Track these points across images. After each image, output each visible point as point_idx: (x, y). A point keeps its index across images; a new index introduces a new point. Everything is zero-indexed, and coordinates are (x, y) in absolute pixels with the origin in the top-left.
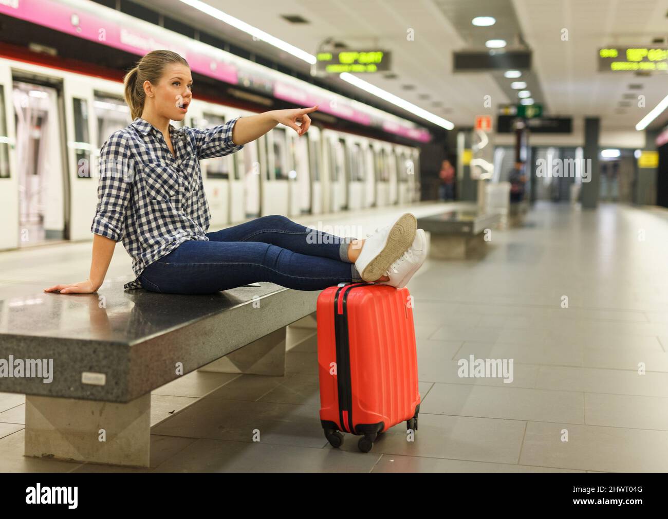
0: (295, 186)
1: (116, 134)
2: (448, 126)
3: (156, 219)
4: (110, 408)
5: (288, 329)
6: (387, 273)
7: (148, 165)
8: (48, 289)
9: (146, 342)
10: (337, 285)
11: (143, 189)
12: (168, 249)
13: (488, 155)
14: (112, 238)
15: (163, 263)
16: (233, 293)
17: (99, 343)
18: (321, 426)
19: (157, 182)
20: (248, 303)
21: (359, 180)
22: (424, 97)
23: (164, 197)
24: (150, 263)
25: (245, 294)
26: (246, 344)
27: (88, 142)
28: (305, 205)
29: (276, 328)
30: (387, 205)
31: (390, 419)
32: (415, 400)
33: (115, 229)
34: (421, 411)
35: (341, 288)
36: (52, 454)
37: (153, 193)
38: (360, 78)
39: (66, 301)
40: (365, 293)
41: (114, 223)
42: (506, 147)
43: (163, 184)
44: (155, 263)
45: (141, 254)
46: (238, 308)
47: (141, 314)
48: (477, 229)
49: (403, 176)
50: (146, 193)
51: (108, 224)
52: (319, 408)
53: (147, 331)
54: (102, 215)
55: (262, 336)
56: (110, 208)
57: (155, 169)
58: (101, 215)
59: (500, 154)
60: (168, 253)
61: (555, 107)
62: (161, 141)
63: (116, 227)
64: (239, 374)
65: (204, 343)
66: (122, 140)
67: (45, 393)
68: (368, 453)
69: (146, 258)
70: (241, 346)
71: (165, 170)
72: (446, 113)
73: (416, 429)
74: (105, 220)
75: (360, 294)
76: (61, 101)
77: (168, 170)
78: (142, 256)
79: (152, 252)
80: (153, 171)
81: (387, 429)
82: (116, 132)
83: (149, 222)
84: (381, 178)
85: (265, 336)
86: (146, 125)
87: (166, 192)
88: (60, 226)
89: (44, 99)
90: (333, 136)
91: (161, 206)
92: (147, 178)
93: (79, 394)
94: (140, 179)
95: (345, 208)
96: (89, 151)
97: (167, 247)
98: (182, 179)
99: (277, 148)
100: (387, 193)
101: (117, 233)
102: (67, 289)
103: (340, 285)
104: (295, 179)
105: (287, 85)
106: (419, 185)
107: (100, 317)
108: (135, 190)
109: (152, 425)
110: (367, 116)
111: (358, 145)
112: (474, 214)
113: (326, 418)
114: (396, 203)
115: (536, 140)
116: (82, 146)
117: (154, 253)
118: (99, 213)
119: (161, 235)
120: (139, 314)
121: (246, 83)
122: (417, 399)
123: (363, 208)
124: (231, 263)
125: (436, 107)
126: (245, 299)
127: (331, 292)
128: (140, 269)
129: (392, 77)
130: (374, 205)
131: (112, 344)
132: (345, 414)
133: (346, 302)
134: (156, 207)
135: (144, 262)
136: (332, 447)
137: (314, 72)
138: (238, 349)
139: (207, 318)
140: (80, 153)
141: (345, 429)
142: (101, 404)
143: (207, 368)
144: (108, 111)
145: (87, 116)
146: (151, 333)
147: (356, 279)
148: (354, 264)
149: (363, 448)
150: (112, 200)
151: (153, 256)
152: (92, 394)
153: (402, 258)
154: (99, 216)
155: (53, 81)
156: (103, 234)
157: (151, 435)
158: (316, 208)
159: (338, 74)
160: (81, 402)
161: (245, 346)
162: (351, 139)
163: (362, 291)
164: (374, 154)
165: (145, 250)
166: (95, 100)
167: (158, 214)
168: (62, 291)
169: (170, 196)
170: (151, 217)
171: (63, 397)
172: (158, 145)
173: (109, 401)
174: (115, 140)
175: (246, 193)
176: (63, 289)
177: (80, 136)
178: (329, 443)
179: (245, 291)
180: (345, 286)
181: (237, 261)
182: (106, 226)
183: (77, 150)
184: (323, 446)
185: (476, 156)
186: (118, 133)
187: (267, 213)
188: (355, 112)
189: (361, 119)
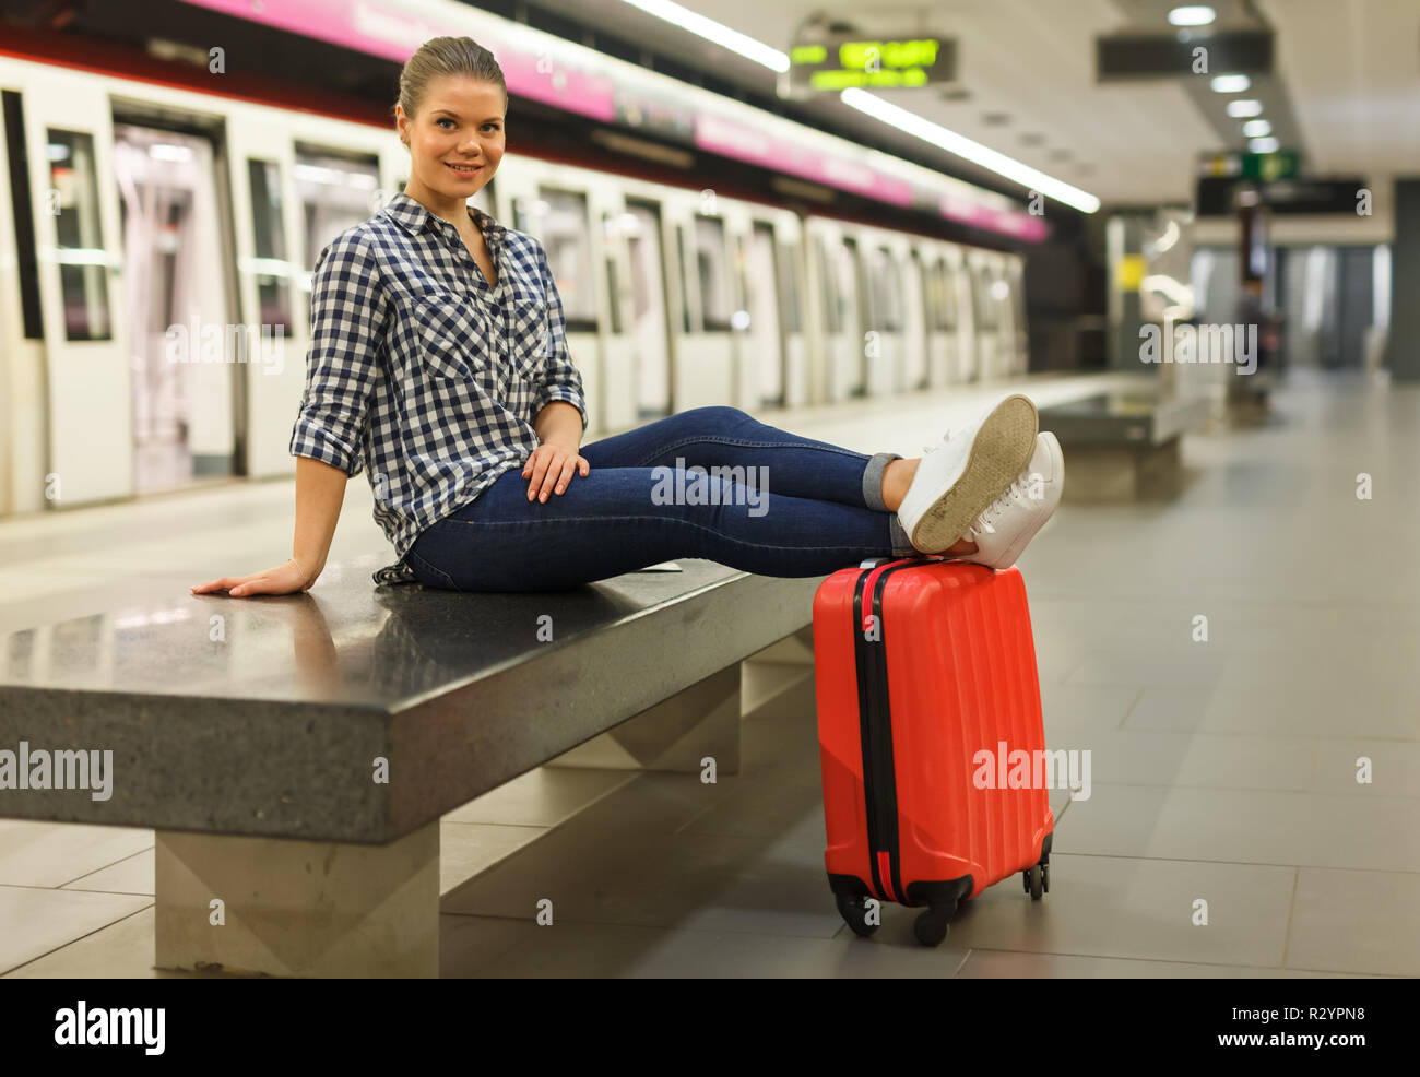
0: (746, 346)
1: (346, 235)
2: (1086, 203)
3: (442, 423)
4: (348, 856)
5: (745, 669)
6: (973, 534)
7: (424, 299)
8: (201, 587)
9: (426, 705)
10: (857, 564)
11: (414, 352)
12: (471, 489)
13: (1178, 266)
14: (332, 462)
15: (460, 522)
16: (619, 586)
17: (319, 708)
18: (828, 888)
19: (444, 336)
20: (655, 609)
21: (889, 328)
22: (1032, 140)
23: (461, 370)
24: (431, 523)
25: (646, 590)
26: (653, 703)
27: (284, 257)
28: (770, 387)
29: (721, 667)
30: (954, 382)
31: (987, 871)
32: (1041, 824)
33: (340, 442)
34: (1055, 847)
35: (868, 571)
36: (219, 962)
37: (436, 362)
38: (887, 100)
39: (243, 612)
40: (924, 582)
41: (338, 430)
42: (1216, 248)
43: (459, 342)
44: (442, 521)
45: (410, 501)
46: (633, 621)
47: (413, 640)
48: (1161, 432)
49: (988, 315)
50: (421, 362)
51: (323, 432)
52: (826, 848)
53: (427, 678)
54: (312, 415)
55: (688, 685)
56: (329, 398)
57: (439, 307)
58: (308, 414)
59: (1203, 265)
60: (472, 498)
61: (1326, 156)
62: (455, 244)
63: (345, 439)
64: (637, 770)
65: (558, 704)
66: (359, 246)
67: (200, 824)
68: (939, 948)
69: (424, 511)
70: (642, 709)
71: (461, 311)
72: (1080, 175)
73: (1046, 891)
74: (317, 425)
75: (912, 583)
76: (221, 166)
77: (469, 310)
78: (413, 508)
79: (436, 496)
80: (434, 311)
81: (981, 891)
82: (345, 232)
83: (426, 429)
84: (937, 323)
85: (695, 685)
86: (416, 211)
87: (466, 359)
88: (223, 445)
89: (182, 162)
90: (828, 231)
91: (455, 391)
92: (422, 329)
93: (277, 826)
94: (406, 331)
95: (860, 392)
96: (285, 279)
97: (469, 486)
98: (497, 333)
99: (704, 262)
100: (953, 357)
101: (345, 451)
102: (243, 586)
103: (866, 565)
104: (748, 330)
105: (724, 121)
106: (1023, 336)
107: (318, 648)
108: (395, 356)
109: (443, 891)
110: (904, 185)
111: (885, 250)
112: (1153, 399)
113: (840, 870)
114: (974, 379)
115: (1285, 230)
116: (271, 267)
117: (441, 499)
118: (306, 411)
119: (455, 457)
120: (408, 640)
121: (634, 118)
122: (1046, 821)
123: (900, 391)
124: (613, 518)
125: (1060, 163)
126: (649, 602)
127: (845, 581)
128: (409, 537)
129: (960, 96)
130: (924, 385)
131: (349, 711)
132: (884, 858)
133: (881, 603)
134: (444, 394)
135: (417, 519)
136: (853, 934)
137: (786, 90)
138: (635, 716)
139: (563, 646)
140: (265, 282)
141: (885, 895)
142: (326, 848)
143: (567, 760)
144: (326, 187)
145: (279, 202)
146: (436, 684)
147: (902, 548)
148: (895, 514)
149: (927, 936)
150: (333, 382)
151: (438, 507)
152: (306, 826)
153: (1006, 500)
154: (304, 417)
155: (202, 122)
156: (313, 454)
157: (442, 914)
158: (796, 394)
159: (837, 93)
160: (281, 844)
161: (651, 708)
162: (871, 238)
163: (916, 577)
164: (923, 271)
165: (419, 492)
166: (298, 162)
167: (448, 411)
168: (233, 592)
169: (475, 371)
170: (432, 416)
171: (239, 833)
172: (445, 254)
173: (345, 841)
174: (343, 248)
175: (637, 364)
176: (236, 586)
177: (266, 244)
178: (847, 926)
179: (647, 582)
180: (876, 566)
181: (628, 514)
182: (319, 437)
183: (259, 276)
184: (833, 933)
185: (1153, 269)
186: (351, 233)
187: (685, 405)
188: (879, 177)
189: (891, 193)
